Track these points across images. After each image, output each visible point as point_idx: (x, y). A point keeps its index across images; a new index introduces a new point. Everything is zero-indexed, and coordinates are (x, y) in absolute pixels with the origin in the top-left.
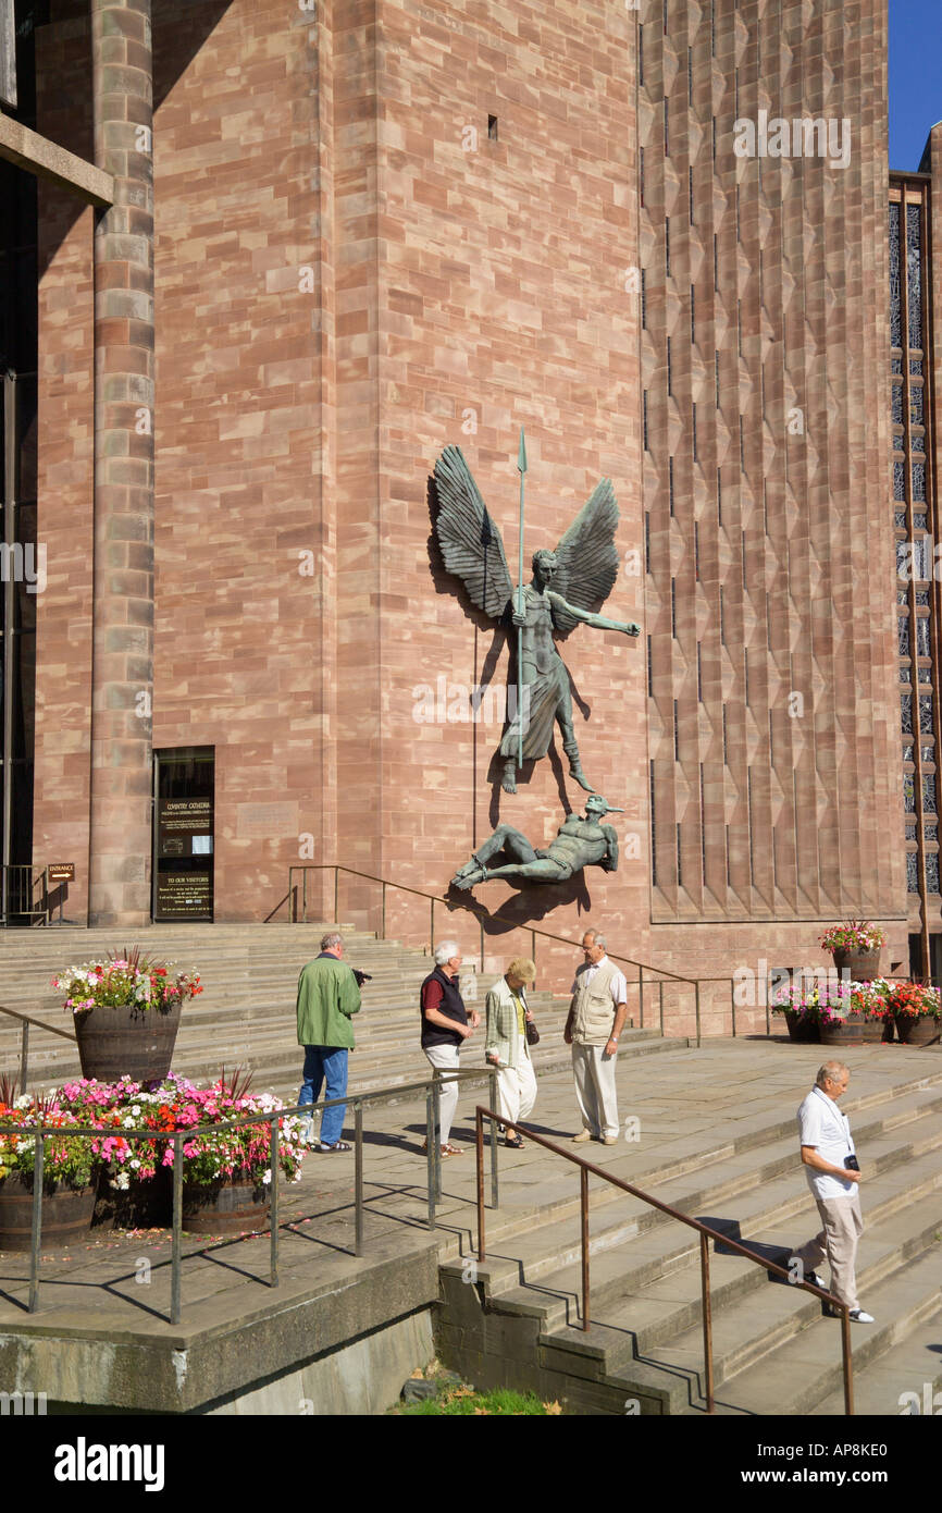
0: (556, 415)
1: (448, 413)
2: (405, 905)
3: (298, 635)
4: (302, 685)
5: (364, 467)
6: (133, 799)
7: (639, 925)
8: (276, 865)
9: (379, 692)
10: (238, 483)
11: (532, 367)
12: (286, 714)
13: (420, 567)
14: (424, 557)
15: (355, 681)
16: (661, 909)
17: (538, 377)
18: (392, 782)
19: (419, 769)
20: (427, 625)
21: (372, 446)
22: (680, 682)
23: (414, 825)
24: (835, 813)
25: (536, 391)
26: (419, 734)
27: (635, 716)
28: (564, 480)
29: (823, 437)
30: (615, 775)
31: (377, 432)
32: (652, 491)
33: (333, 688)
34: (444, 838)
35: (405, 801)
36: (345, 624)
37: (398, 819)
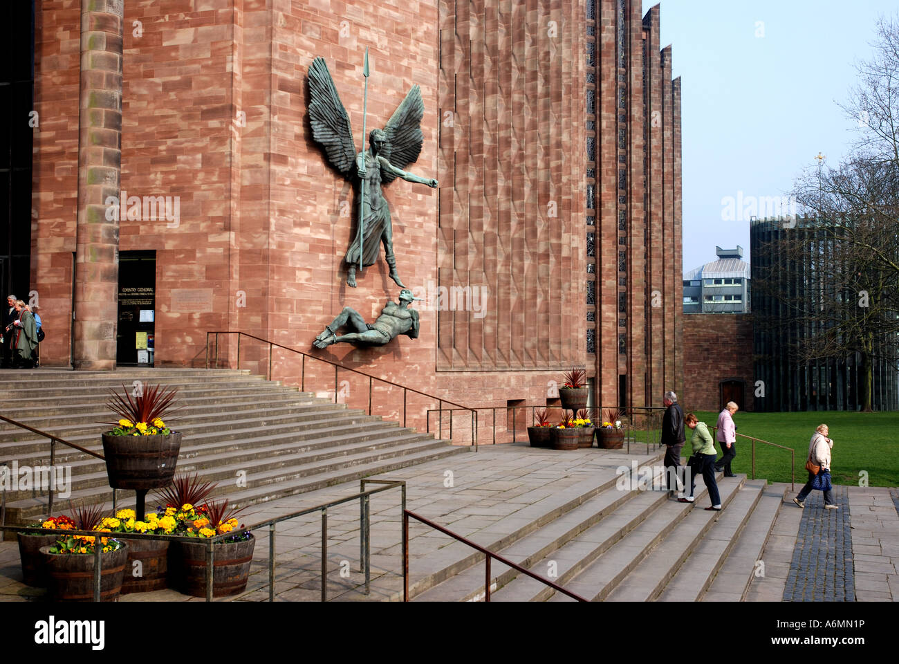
0: (385, 42)
1: (317, 36)
2: (283, 358)
3: (215, 179)
4: (217, 211)
5: (262, 68)
6: (106, 285)
7: (429, 373)
8: (197, 330)
9: (269, 218)
10: (175, 75)
11: (371, 9)
12: (205, 231)
13: (297, 137)
14: (299, 129)
15: (253, 210)
16: (442, 362)
17: (375, 16)
18: (276, 278)
19: (294, 270)
20: (300, 175)
21: (267, 55)
22: (458, 218)
23: (289, 306)
24: (548, 303)
25: (373, 25)
26: (293, 247)
27: (430, 239)
28: (390, 85)
29: (547, 68)
30: (417, 277)
31: (271, 45)
32: (443, 95)
33: (237, 215)
34: (309, 315)
36: (247, 173)
37: (279, 302)
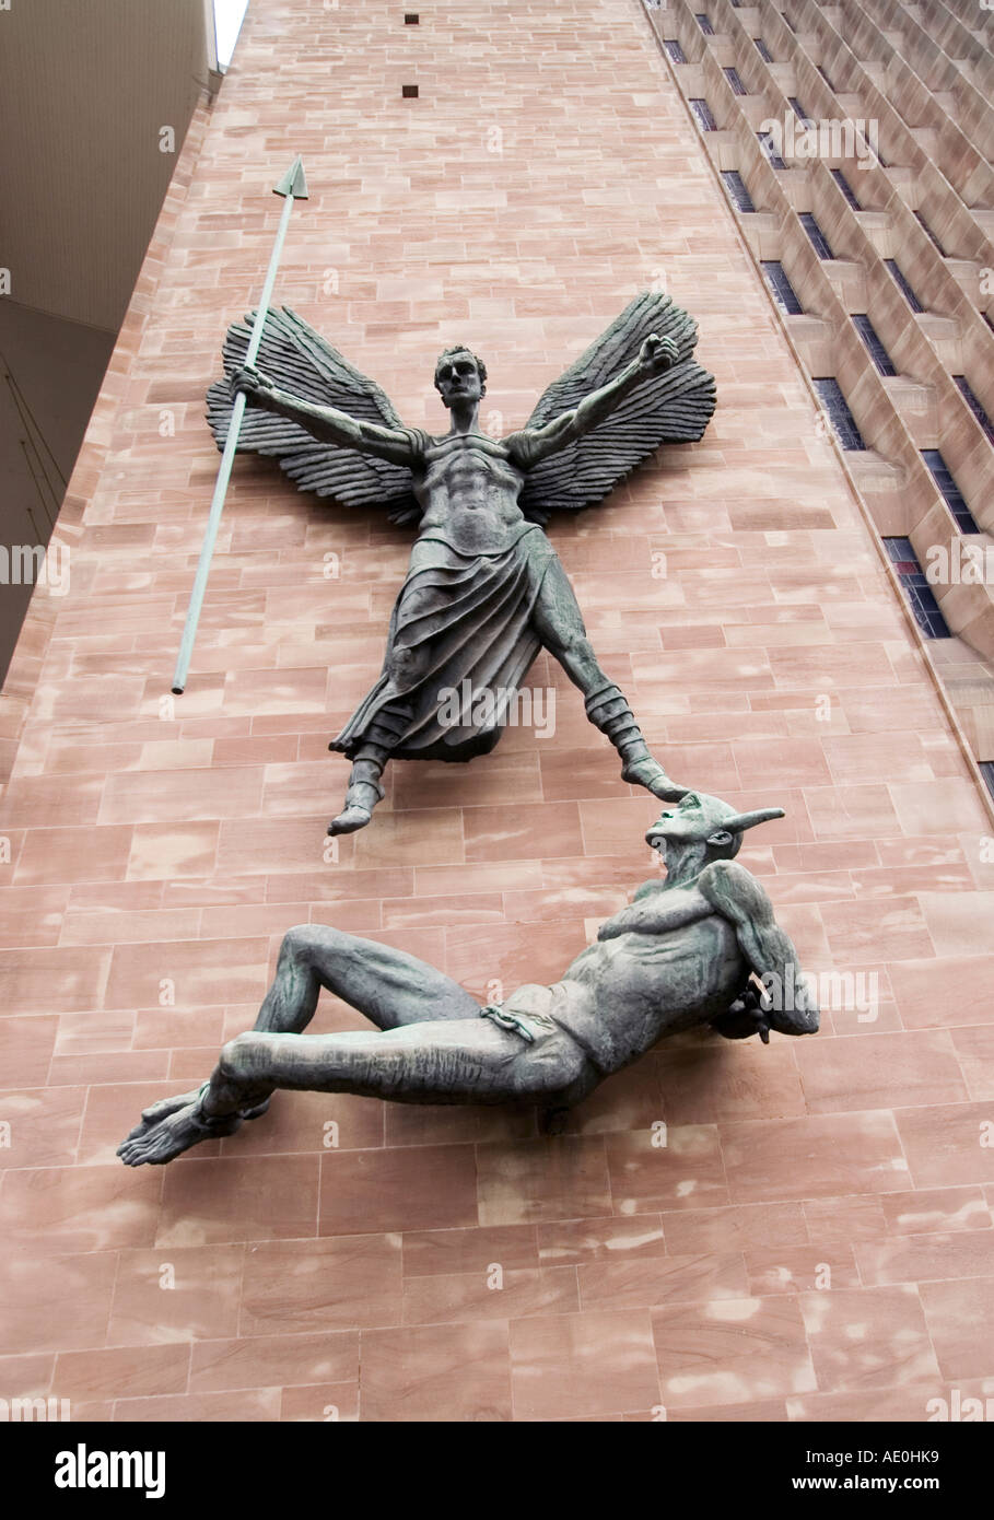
11: (489, 238)
25: (497, 256)
27: (875, 652)
35: (53, 919)
